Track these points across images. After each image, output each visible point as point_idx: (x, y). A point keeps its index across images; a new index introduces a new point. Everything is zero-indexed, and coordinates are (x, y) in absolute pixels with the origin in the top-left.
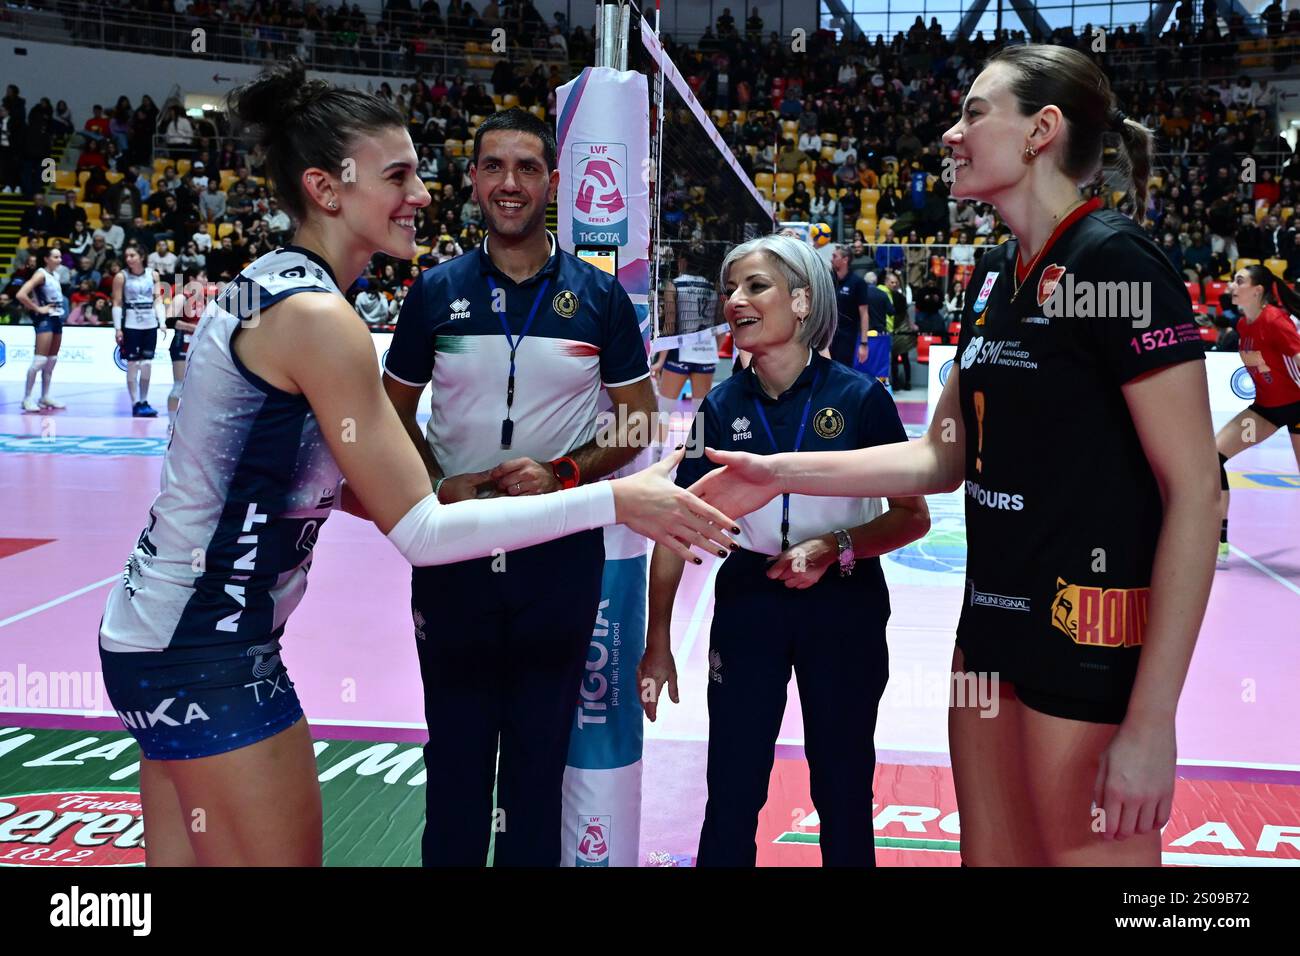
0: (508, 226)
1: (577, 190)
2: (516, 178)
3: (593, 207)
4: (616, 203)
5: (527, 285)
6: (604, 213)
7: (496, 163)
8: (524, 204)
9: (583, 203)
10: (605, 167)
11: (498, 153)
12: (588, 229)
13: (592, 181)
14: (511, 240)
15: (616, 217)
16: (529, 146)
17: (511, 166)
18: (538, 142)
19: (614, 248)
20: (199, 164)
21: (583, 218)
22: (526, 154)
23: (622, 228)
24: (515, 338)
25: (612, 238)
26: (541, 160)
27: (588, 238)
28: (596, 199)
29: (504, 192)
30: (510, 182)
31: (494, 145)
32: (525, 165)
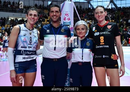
0: (55, 20)
1: (64, 18)
2: (55, 13)
3: (66, 20)
4: (69, 19)
5: (57, 28)
6: (68, 21)
7: (53, 11)
8: (57, 17)
9: (65, 19)
10: (68, 14)
11: (53, 10)
12: (65, 23)
13: (66, 16)
14: (55, 22)
15: (69, 21)
16: (57, 9)
17: (55, 12)
18: (58, 9)
19: (69, 25)
20: (11, 25)
21: (65, 21)
22: (57, 10)
23: (70, 22)
24: (56, 35)
25: (69, 24)
26: (59, 11)
27: (65, 24)
28: (66, 19)
29: (54, 15)
30: (55, 14)
31: (52, 9)
32: (57, 11)
